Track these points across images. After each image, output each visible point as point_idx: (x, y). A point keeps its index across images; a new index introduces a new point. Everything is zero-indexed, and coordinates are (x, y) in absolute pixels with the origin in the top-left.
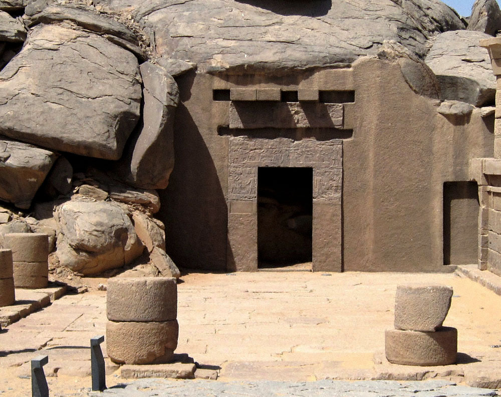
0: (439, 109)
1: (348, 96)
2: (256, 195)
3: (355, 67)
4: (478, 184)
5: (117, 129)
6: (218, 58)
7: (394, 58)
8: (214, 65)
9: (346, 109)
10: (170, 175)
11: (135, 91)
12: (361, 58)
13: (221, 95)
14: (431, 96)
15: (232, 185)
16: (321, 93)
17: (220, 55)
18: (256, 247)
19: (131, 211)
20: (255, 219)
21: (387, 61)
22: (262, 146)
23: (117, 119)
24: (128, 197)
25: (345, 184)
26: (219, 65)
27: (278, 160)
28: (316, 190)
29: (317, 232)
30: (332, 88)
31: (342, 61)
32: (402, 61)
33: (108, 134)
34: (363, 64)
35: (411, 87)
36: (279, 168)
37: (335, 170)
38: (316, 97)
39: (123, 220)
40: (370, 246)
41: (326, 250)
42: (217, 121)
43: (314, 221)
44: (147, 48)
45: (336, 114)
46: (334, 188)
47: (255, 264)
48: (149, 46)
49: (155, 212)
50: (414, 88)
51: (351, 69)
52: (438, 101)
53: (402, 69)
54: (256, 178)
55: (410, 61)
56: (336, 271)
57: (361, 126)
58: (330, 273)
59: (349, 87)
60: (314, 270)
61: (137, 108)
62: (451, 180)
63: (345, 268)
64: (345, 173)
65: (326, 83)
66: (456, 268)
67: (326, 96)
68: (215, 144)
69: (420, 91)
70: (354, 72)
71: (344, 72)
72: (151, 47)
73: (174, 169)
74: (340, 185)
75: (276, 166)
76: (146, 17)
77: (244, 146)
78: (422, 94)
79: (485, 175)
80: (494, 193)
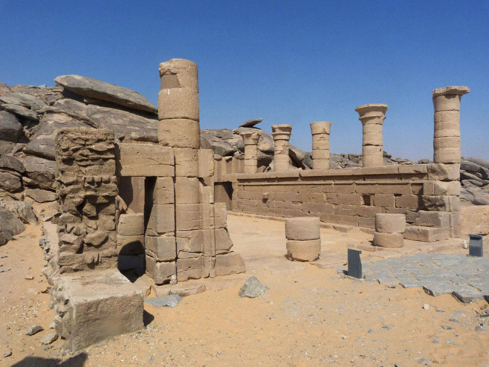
4: (233, 182)
8: (132, 136)
17: (134, 132)
26: (134, 136)
62: (216, 182)
79: (238, 179)
80: (244, 186)
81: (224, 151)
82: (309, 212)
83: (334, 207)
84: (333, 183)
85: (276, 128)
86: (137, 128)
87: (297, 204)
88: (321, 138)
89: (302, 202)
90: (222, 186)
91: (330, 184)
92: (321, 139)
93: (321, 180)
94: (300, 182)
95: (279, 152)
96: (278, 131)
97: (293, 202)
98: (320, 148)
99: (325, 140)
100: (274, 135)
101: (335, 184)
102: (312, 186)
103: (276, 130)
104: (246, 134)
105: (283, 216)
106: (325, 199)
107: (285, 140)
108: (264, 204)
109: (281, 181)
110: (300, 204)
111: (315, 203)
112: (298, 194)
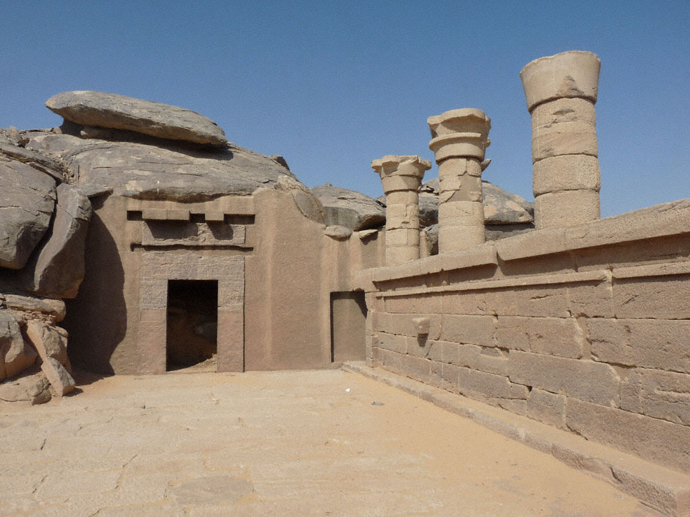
0: (325, 232)
1: (250, 219)
2: (166, 305)
3: (255, 196)
4: (365, 291)
5: (19, 237)
6: (133, 183)
7: (287, 189)
8: (128, 189)
9: (248, 230)
10: (80, 286)
11: (47, 206)
12: (260, 189)
13: (134, 215)
14: (319, 221)
15: (144, 296)
16: (226, 216)
17: (135, 182)
18: (164, 352)
19: (26, 320)
20: (164, 327)
21: (282, 192)
22: (172, 261)
23: (21, 228)
24: (27, 305)
25: (246, 295)
26: (133, 189)
27: (187, 273)
28: (220, 299)
29: (222, 336)
30: (235, 213)
31: (245, 190)
32: (295, 192)
33: (7, 240)
34: (261, 194)
35: (302, 213)
36: (187, 281)
37: (238, 282)
38: (222, 219)
39: (9, 328)
40: (268, 347)
41: (229, 352)
42: (130, 239)
43: (219, 327)
44: (71, 178)
45: (239, 233)
46: (237, 298)
47: (164, 367)
48: (73, 176)
49: (58, 320)
50: (305, 214)
51: (252, 197)
52: (324, 226)
53: (295, 198)
54: (166, 289)
55: (302, 192)
56: (239, 371)
57: (260, 245)
58: (233, 373)
59: (250, 212)
60: (219, 371)
61: (46, 220)
62: (336, 291)
63: (246, 368)
64: (246, 285)
65: (230, 207)
66: (342, 364)
67: (230, 219)
68: (128, 259)
69: (310, 216)
70: (254, 199)
71: (247, 199)
72: (75, 177)
73: (84, 280)
74: (242, 295)
75: (184, 279)
76: (74, 156)
77: (156, 261)
78: (312, 219)
79: (374, 282)
80: (386, 298)
81: (356, 216)
82: (530, 388)
83: (618, 378)
84: (609, 275)
85: (436, 125)
86: (147, 173)
87: (496, 354)
88: (560, 112)
89: (507, 350)
90: (353, 301)
91: (595, 283)
92: (560, 117)
93: (562, 268)
94: (500, 279)
95: (449, 194)
96: (444, 133)
97: (484, 347)
98: (558, 150)
99: (574, 119)
100: (435, 147)
101: (617, 281)
102: (536, 292)
103: (438, 130)
104: (385, 165)
105: (461, 389)
106: (579, 340)
107: (468, 157)
108: (421, 349)
109: (454, 281)
110: (502, 358)
111: (547, 354)
112: (495, 320)
